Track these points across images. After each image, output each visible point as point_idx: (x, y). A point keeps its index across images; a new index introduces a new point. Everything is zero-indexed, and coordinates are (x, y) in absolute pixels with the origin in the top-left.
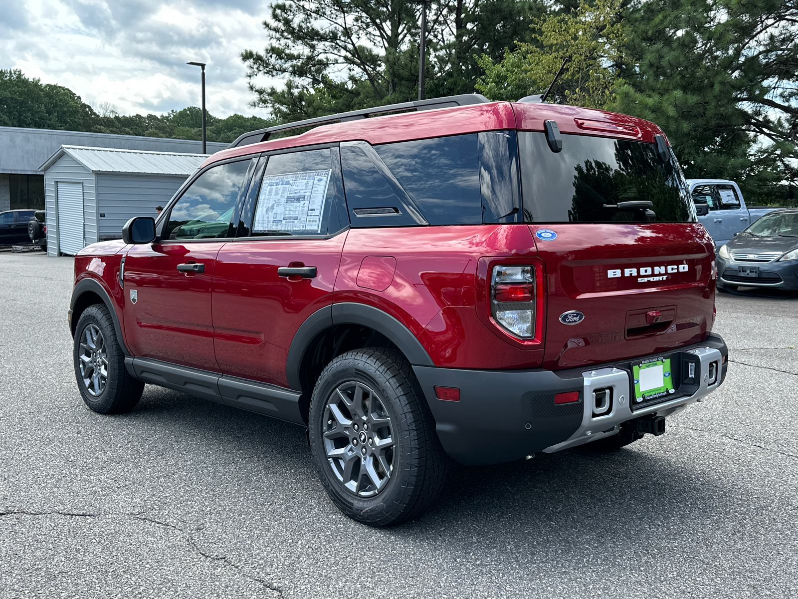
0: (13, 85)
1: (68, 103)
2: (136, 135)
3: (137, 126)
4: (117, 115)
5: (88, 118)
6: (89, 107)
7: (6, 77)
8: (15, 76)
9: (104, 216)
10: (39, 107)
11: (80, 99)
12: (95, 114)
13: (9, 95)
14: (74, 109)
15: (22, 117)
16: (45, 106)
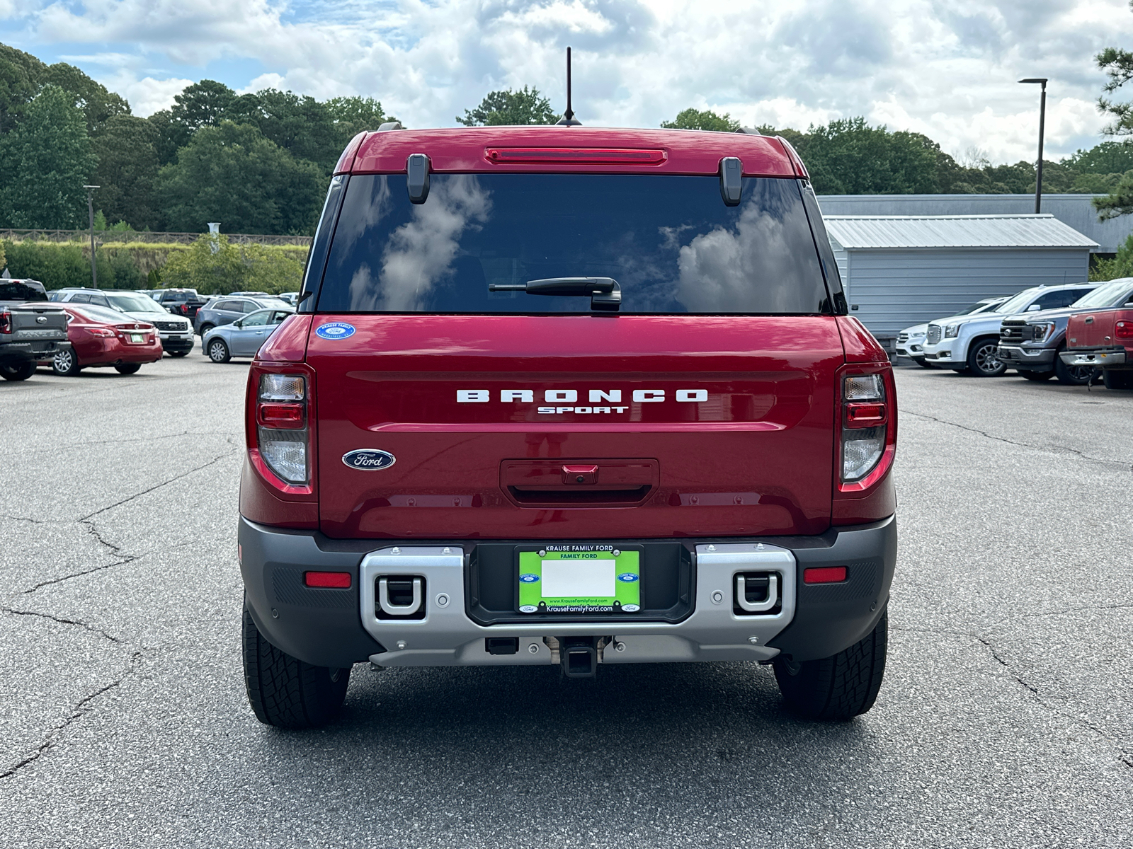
0: (851, 138)
1: (920, 155)
2: (1014, 193)
3: (1016, 178)
4: (989, 165)
5: (946, 173)
6: (949, 157)
7: (844, 129)
8: (855, 127)
9: (857, 309)
10: (882, 164)
11: (939, 147)
12: (957, 166)
13: (845, 152)
14: (928, 161)
15: (860, 179)
16: (890, 161)
